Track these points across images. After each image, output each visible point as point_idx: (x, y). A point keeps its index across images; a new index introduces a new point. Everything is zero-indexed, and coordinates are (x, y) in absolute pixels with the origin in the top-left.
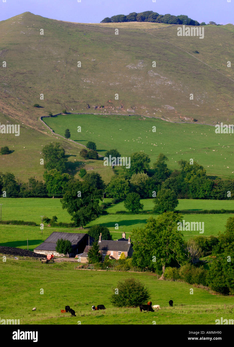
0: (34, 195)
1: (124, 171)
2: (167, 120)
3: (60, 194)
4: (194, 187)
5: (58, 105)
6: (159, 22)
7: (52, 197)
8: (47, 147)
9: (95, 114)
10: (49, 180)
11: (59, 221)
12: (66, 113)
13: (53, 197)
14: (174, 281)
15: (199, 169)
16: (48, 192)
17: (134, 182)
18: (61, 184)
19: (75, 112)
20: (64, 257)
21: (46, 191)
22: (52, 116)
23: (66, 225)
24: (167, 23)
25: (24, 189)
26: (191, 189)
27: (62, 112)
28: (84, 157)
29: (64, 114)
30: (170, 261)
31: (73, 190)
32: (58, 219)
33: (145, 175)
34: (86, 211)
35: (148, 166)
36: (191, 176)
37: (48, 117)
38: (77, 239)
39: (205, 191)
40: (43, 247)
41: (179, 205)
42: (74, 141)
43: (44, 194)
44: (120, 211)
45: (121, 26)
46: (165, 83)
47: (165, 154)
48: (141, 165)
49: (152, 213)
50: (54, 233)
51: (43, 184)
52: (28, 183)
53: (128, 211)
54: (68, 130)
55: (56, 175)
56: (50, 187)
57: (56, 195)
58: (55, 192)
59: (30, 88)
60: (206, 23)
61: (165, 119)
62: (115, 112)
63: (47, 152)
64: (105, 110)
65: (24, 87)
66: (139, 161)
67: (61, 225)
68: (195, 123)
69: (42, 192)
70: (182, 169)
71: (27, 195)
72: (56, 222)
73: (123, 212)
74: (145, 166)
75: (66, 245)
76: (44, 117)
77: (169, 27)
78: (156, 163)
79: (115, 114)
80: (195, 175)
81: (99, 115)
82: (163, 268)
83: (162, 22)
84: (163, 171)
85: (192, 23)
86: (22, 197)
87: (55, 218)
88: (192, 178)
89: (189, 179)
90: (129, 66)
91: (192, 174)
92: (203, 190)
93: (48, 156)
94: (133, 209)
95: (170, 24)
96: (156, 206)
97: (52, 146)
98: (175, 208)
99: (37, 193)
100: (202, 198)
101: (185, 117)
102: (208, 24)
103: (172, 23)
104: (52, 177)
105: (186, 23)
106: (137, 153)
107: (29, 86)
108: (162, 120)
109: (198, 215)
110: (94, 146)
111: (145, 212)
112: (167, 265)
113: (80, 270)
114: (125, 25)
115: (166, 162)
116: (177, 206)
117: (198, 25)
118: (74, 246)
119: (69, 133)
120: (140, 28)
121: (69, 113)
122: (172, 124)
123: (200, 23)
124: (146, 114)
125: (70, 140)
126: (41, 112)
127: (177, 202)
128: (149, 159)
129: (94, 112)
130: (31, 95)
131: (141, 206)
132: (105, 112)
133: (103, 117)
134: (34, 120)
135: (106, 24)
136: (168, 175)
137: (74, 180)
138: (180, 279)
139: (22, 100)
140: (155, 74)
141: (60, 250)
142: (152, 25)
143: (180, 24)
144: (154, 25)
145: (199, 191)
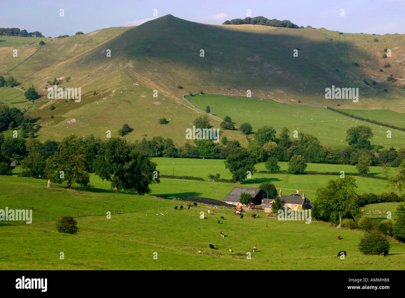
0: (189, 156)
1: (256, 140)
2: (278, 101)
3: (209, 156)
4: (312, 154)
5: (196, 87)
6: (268, 25)
7: (202, 158)
8: (197, 120)
9: (224, 95)
10: (200, 145)
11: (221, 177)
12: (202, 93)
13: (204, 158)
14: (351, 229)
15: (314, 140)
16: (199, 154)
17: (266, 148)
18: (210, 148)
19: (209, 93)
20: (245, 207)
21: (198, 153)
22: (192, 95)
23: (227, 181)
24: (274, 26)
25: (181, 151)
26: (310, 156)
27: (198, 92)
28: (224, 128)
29: (201, 94)
30: (346, 214)
31: (234, 154)
32: (220, 176)
33: (275, 143)
34: (244, 170)
35: (274, 136)
36: (308, 145)
37: (189, 96)
38: (254, 193)
39: (321, 157)
40: (228, 198)
41: (307, 168)
42: (213, 115)
43: (197, 156)
44: (262, 170)
45: (239, 27)
46: (276, 73)
47: (288, 127)
48: (270, 135)
49: (287, 173)
50: (236, 188)
51: (195, 148)
52: (183, 147)
53: (268, 171)
54: (209, 107)
55: (206, 142)
56: (202, 151)
57: (206, 157)
58: (205, 155)
59: (175, 73)
60: (304, 27)
61: (277, 100)
62: (239, 94)
63: (197, 123)
64: (231, 92)
65: (169, 72)
66: (267, 133)
67: (223, 180)
68: (300, 104)
69: (195, 154)
70: (301, 139)
71: (184, 156)
72: (219, 178)
73: (264, 172)
74: (273, 137)
75: (248, 197)
76: (186, 96)
77: (276, 29)
78: (281, 134)
79: (239, 95)
80: (311, 144)
81: (227, 95)
82: (340, 219)
83: (270, 25)
84: (286, 140)
85: (293, 26)
86: (179, 158)
87: (218, 175)
88: (309, 147)
89: (307, 147)
90: (249, 59)
91: (309, 143)
92: (319, 156)
93: (198, 126)
94: (272, 170)
95: (277, 26)
96: (290, 168)
97: (201, 119)
98: (304, 169)
99: (191, 155)
100: (318, 163)
101: (292, 99)
102: (306, 28)
103: (278, 26)
104: (203, 143)
105: (289, 26)
106: (266, 126)
107: (174, 72)
108: (275, 101)
109: (322, 175)
110: (229, 119)
111: (281, 172)
112: (344, 217)
113: (268, 218)
114: (243, 27)
115: (288, 134)
116: (306, 168)
117: (298, 28)
118: (254, 198)
119: (209, 109)
120: (254, 29)
121: (204, 94)
122: (282, 104)
123: (300, 26)
124: (262, 96)
125: (210, 115)
126: (184, 92)
127: (306, 166)
128: (276, 131)
129: (223, 94)
130: (175, 79)
131: (278, 168)
132: (232, 93)
133: (230, 97)
134: (179, 98)
135: (228, 25)
136: (290, 144)
137: (220, 145)
138: (358, 229)
139: (169, 82)
140: (269, 65)
141: (243, 201)
142: (263, 27)
143: (284, 27)
144: (265, 27)
145: (316, 157)
